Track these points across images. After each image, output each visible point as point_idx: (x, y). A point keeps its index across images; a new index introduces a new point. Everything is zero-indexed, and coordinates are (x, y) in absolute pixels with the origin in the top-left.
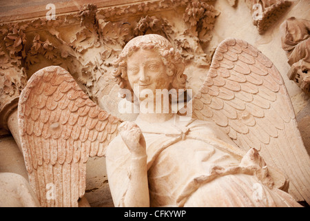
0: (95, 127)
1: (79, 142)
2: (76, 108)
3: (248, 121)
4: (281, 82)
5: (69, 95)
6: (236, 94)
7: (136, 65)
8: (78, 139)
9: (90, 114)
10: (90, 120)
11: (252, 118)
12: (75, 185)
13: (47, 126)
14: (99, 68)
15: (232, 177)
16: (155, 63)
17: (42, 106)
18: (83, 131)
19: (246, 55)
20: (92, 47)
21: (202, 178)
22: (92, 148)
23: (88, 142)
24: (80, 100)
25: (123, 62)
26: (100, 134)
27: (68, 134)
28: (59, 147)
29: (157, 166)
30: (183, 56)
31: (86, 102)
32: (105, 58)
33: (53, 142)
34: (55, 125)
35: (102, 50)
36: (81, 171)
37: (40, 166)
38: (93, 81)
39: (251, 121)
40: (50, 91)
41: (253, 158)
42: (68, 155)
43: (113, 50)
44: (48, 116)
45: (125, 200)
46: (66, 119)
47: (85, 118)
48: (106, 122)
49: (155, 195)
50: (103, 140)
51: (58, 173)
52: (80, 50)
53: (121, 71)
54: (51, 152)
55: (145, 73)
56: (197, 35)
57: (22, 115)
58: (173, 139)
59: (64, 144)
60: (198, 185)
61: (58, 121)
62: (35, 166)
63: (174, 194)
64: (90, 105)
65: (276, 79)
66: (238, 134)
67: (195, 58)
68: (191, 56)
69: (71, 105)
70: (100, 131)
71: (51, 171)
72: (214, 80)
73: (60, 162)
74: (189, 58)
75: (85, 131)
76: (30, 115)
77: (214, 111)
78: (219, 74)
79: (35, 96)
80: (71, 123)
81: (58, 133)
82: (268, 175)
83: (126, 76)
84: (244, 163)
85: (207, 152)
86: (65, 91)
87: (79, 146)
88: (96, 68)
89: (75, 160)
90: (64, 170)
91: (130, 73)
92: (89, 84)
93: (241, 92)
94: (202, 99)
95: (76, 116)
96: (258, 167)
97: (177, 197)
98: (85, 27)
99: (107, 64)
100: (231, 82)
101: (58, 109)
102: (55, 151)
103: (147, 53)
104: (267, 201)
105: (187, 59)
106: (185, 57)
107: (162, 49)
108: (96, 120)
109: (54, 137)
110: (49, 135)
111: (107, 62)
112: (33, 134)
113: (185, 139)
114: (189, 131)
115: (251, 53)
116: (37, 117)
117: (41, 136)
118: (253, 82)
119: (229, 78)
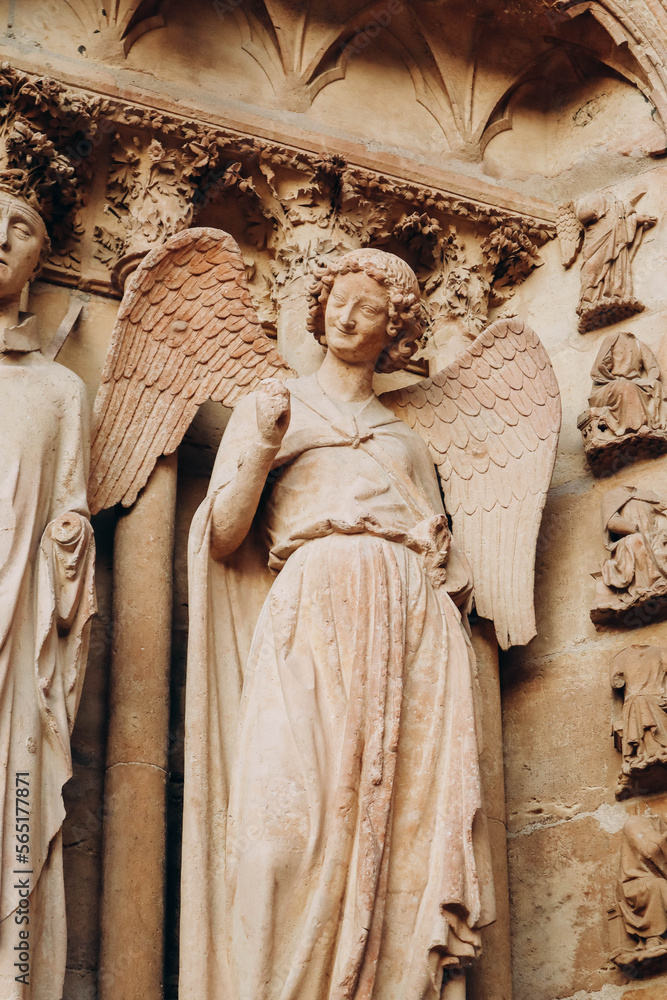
0: (240, 357)
1: (206, 368)
2: (224, 314)
3: (478, 461)
4: (556, 428)
5: (226, 288)
6: (484, 411)
7: (345, 293)
8: (206, 363)
9: (241, 333)
10: (239, 341)
11: (486, 459)
12: (165, 431)
13: (167, 319)
14: (305, 261)
15: (385, 544)
16: (374, 305)
17: (174, 287)
18: (219, 355)
19: (528, 358)
20: (313, 223)
21: (340, 525)
22: (220, 388)
23: (219, 375)
24: (238, 304)
25: (330, 278)
26: (244, 371)
27: (194, 348)
28: (171, 362)
29: (293, 467)
30: (450, 303)
31: (245, 312)
32: (322, 251)
33: (165, 349)
34: (181, 325)
35: (325, 234)
36: (185, 414)
37: (127, 378)
38: (287, 278)
39: (481, 464)
40: (198, 269)
41: (434, 530)
42: (177, 381)
43: (340, 245)
44: (175, 306)
45: (218, 496)
46: (203, 323)
47: (233, 336)
48: (261, 358)
49: (270, 510)
50: (244, 382)
51: (148, 402)
52: (294, 218)
53: (321, 289)
54: (154, 364)
55: (352, 313)
56: (491, 279)
57: (136, 286)
58: (339, 439)
59: (180, 361)
60: (330, 531)
61: (188, 321)
62: (117, 375)
63: (292, 525)
64: (250, 318)
65: (551, 419)
66: (454, 473)
67: (466, 317)
68: (461, 310)
69: (219, 306)
70: (245, 367)
71: (139, 394)
72: (462, 371)
73: (159, 386)
74: (457, 312)
75: (223, 356)
76: (149, 291)
77: (437, 419)
78: (474, 366)
79: (172, 266)
80: (205, 333)
81: (179, 338)
82: (443, 565)
83: (325, 301)
84: (418, 532)
85: (375, 486)
86: (221, 279)
87: (202, 376)
88: (301, 260)
89: (185, 394)
90: (159, 401)
91: (332, 300)
92: (281, 279)
93: (492, 411)
94: (428, 393)
95: (221, 325)
96: (434, 548)
97: (294, 532)
98: (316, 186)
99: (320, 262)
100: (485, 389)
101: (199, 303)
102: (161, 365)
103: (371, 284)
104: (416, 604)
106: (455, 308)
107: (396, 290)
108: (248, 347)
109: (169, 342)
110: (163, 336)
111: (322, 259)
112: (139, 322)
113: (357, 447)
114: (371, 437)
115: (536, 358)
116: (158, 299)
117: (150, 331)
118: (517, 407)
119: (485, 381)
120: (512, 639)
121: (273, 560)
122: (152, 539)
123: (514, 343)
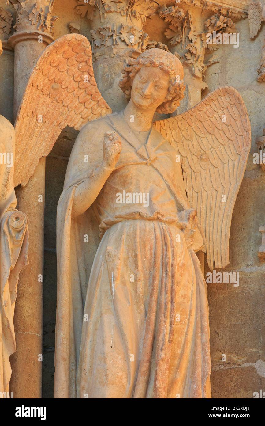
0: (84, 103)
1: (67, 109)
2: (79, 79)
3: (203, 163)
5: (81, 65)
6: (208, 136)
7: (147, 77)
8: (67, 106)
9: (87, 90)
10: (84, 94)
11: (208, 162)
12: (44, 144)
13: (50, 83)
14: (114, 37)
16: (162, 85)
17: (55, 65)
18: (74, 102)
19: (235, 109)
20: (118, 13)
21: (145, 215)
22: (73, 120)
23: (73, 113)
24: (86, 75)
26: (86, 110)
27: (62, 98)
30: (186, 57)
32: (124, 31)
33: (48, 100)
34: (56, 86)
35: (124, 20)
36: (55, 134)
37: (28, 116)
38: (102, 45)
39: (205, 165)
40: (68, 55)
41: (190, 218)
42: (52, 117)
44: (54, 75)
45: (77, 189)
46: (68, 84)
47: (82, 91)
48: (95, 103)
50: (85, 116)
51: (37, 128)
52: (108, 9)
53: (132, 70)
58: (140, 160)
59: (54, 105)
60: (139, 217)
61: (60, 83)
63: (116, 209)
64: (92, 82)
66: (190, 169)
69: (77, 75)
70: (86, 108)
74: (189, 62)
75: (76, 102)
76: (43, 69)
78: (205, 110)
79: (55, 54)
80: (69, 90)
81: (55, 93)
82: (193, 236)
84: (181, 217)
86: (79, 60)
87: (64, 113)
89: (55, 123)
95: (76, 85)
100: (210, 123)
101: (66, 73)
102: (45, 108)
103: (162, 74)
105: (187, 62)
106: (188, 60)
108: (89, 97)
109: (50, 96)
110: (47, 92)
111: (123, 37)
112: (37, 86)
114: (156, 158)
116: (46, 72)
117: (41, 90)
118: (227, 135)
119: (211, 119)
120: (216, 264)
121: (102, 225)
122: (35, 205)
123: (228, 99)
